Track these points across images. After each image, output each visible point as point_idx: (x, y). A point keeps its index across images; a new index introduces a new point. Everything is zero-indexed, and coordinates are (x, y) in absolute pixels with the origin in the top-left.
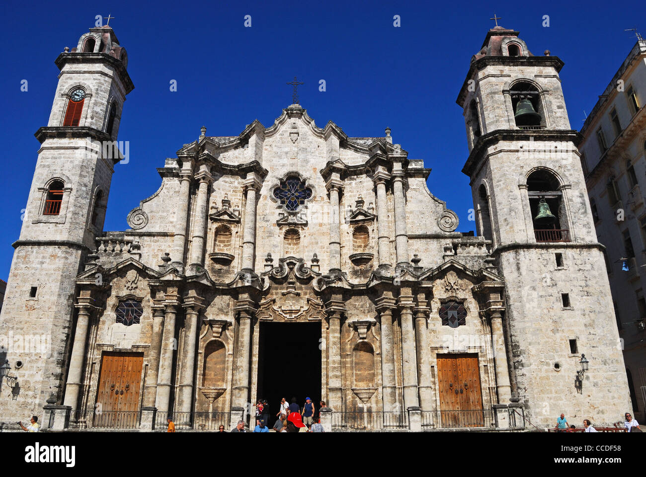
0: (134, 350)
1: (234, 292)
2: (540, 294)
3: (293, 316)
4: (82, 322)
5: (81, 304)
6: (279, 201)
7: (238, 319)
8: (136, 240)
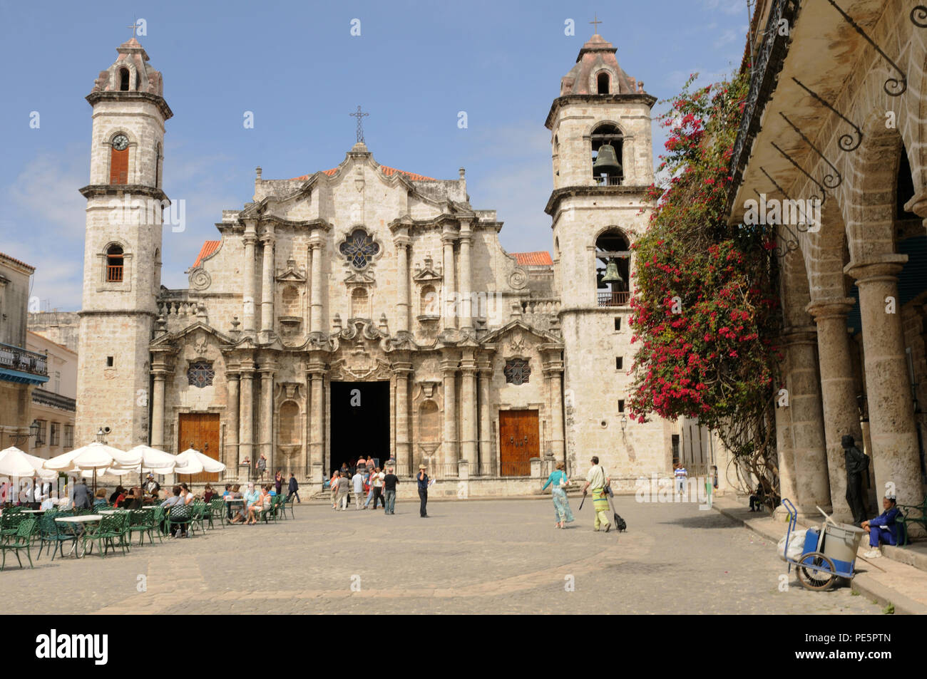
0: (211, 411)
1: (304, 355)
2: (596, 357)
3: (363, 376)
4: (159, 387)
5: (156, 371)
6: (345, 257)
7: (310, 383)
8: (201, 302)
